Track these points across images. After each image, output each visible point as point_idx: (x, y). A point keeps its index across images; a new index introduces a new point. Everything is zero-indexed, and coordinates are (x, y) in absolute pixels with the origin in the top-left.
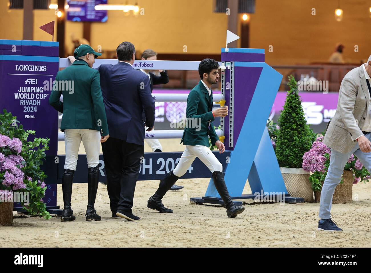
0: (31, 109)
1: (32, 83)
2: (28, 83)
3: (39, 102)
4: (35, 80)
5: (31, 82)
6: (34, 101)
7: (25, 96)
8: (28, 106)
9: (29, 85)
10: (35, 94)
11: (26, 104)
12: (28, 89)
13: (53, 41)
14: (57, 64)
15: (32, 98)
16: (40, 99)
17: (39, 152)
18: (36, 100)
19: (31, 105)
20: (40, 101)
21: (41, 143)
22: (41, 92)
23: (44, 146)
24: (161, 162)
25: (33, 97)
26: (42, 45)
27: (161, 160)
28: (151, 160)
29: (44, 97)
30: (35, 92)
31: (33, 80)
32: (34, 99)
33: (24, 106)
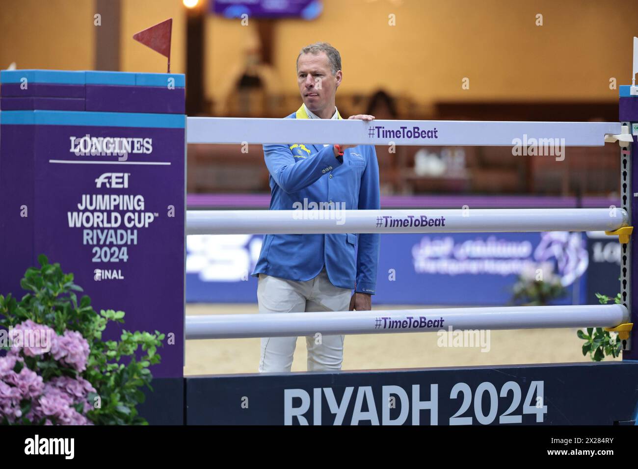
0: (112, 255)
1: (114, 186)
2: (103, 184)
3: (132, 234)
4: (123, 178)
5: (110, 183)
6: (119, 232)
7: (97, 219)
8: (105, 245)
9: (105, 190)
10: (123, 213)
11: (99, 240)
12: (103, 202)
13: (169, 71)
14: (180, 133)
15: (114, 225)
16: (134, 227)
17: (135, 370)
18: (126, 229)
19: (111, 243)
20: (135, 232)
21: (140, 346)
22: (137, 208)
23: (145, 353)
24: (461, 394)
25: (116, 221)
26: (141, 83)
27: (462, 387)
28: (434, 388)
29: (148, 221)
30: (121, 208)
31: (117, 178)
32: (119, 228)
33: (94, 246)
